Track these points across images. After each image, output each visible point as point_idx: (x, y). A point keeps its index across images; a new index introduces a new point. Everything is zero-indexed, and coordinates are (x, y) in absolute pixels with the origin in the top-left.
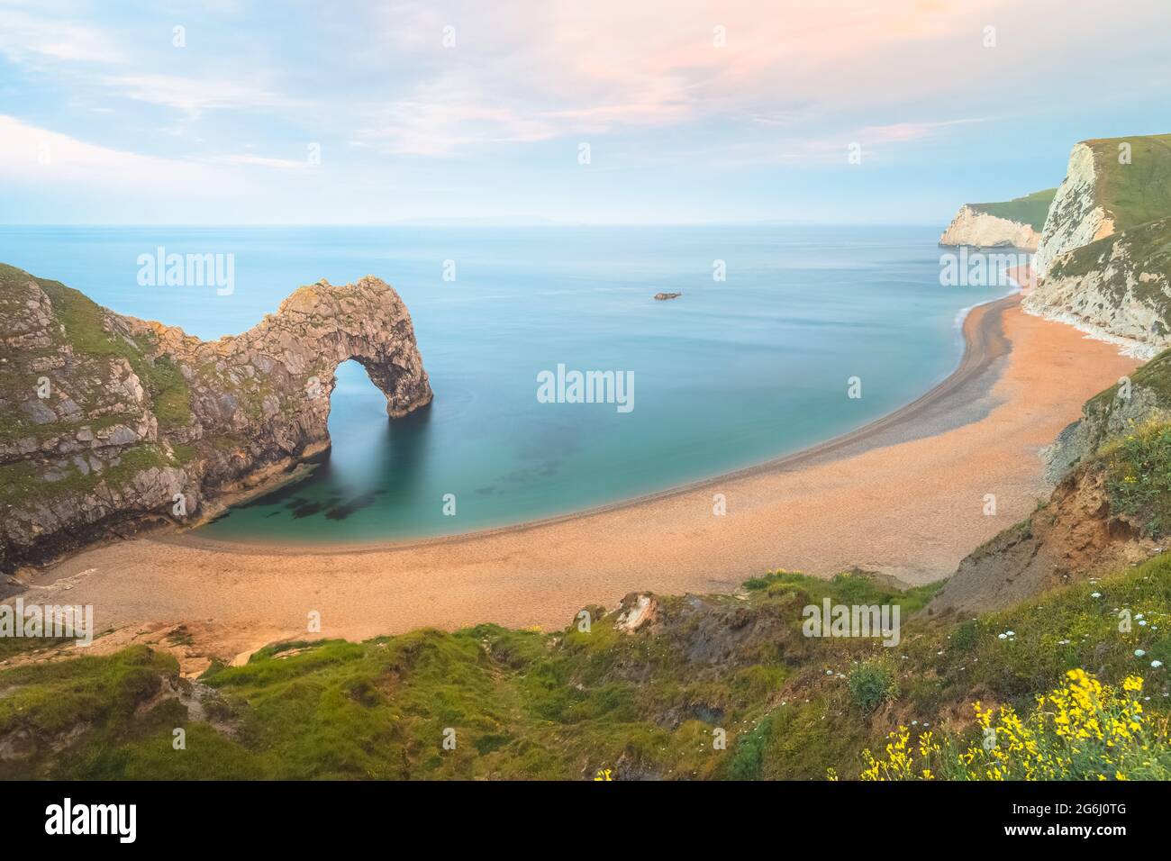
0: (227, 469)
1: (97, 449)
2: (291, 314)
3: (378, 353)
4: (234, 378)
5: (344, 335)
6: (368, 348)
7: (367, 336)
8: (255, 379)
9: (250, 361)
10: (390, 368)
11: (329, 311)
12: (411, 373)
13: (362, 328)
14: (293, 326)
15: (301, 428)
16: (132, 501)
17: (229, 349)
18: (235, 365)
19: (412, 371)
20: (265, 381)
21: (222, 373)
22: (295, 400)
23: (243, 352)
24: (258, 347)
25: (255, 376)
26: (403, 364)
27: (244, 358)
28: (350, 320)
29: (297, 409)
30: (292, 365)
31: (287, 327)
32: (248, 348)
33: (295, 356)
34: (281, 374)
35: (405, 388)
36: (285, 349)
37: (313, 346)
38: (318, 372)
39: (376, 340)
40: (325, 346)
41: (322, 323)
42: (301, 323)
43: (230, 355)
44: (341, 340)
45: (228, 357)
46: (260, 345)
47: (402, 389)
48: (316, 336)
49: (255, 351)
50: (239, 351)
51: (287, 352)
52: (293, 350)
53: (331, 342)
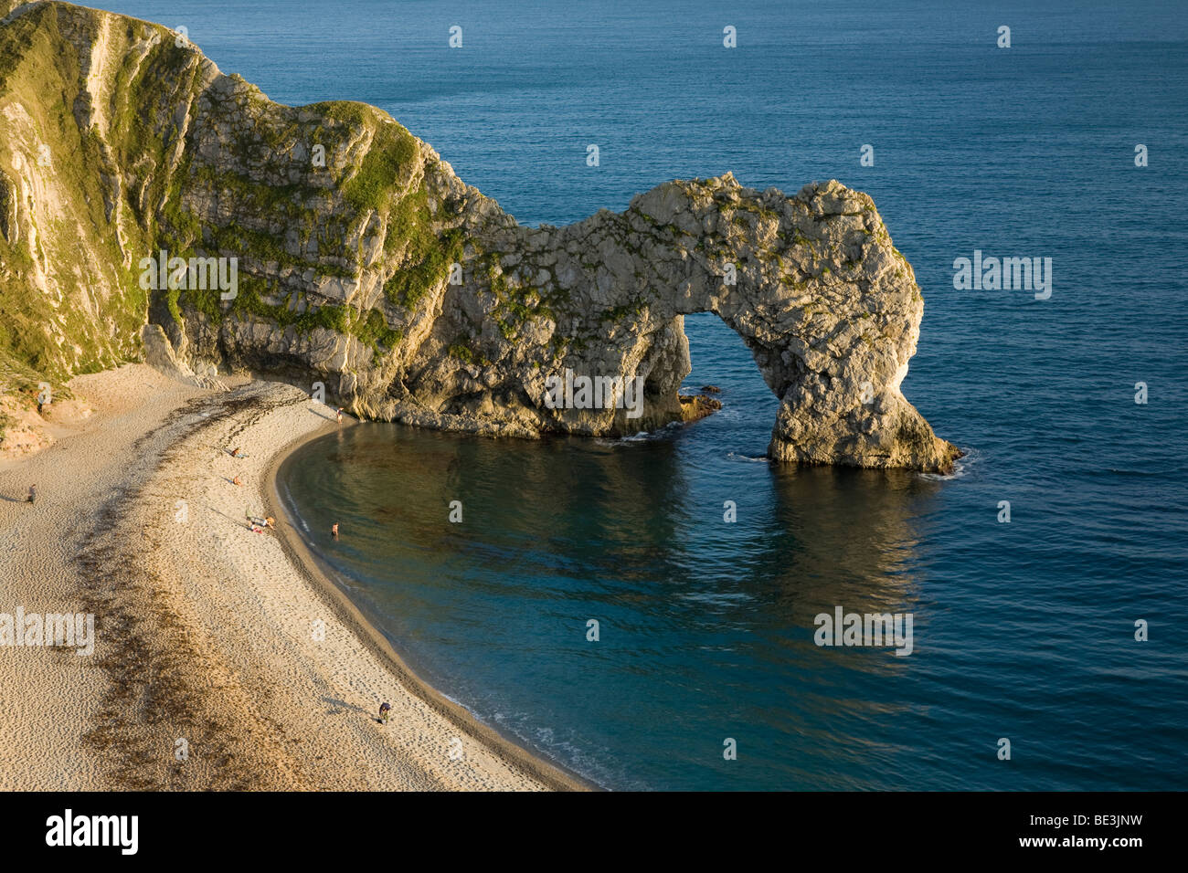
1: (310, 292)
3: (758, 319)
6: (740, 305)
9: (553, 265)
14: (627, 232)
16: (304, 351)
17: (535, 244)
18: (529, 263)
19: (835, 380)
20: (555, 297)
22: (582, 338)
23: (549, 252)
24: (569, 250)
26: (814, 360)
27: (547, 260)
30: (598, 289)
31: (619, 234)
32: (559, 248)
33: (607, 278)
34: (580, 296)
35: (795, 404)
36: (600, 263)
37: (639, 270)
38: (631, 313)
39: (760, 295)
40: (659, 277)
41: (672, 240)
42: (640, 233)
43: (533, 249)
44: (691, 275)
45: (528, 251)
46: (574, 247)
47: (791, 404)
48: (649, 256)
49: (566, 254)
50: (546, 248)
51: (601, 268)
52: (609, 268)
53: (672, 273)
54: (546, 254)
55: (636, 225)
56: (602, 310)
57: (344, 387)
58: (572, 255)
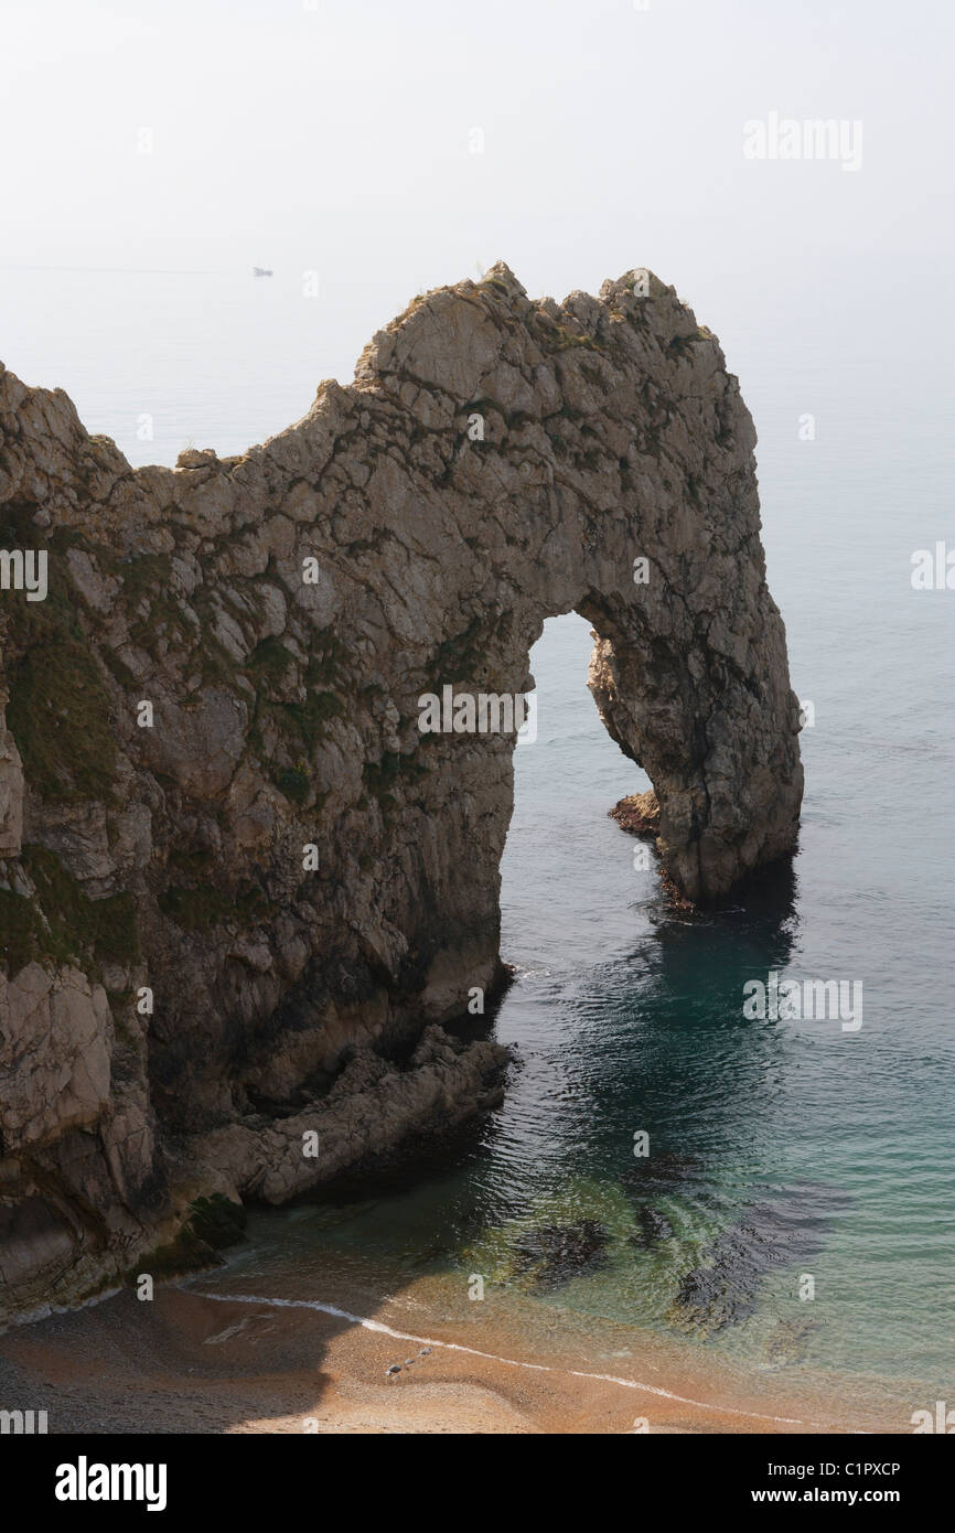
0: (208, 1014)
2: (408, 392)
4: (227, 630)
5: (570, 498)
7: (640, 519)
8: (291, 645)
10: (695, 665)
11: (526, 401)
12: (758, 695)
13: (627, 485)
14: (413, 440)
15: (422, 879)
17: (214, 511)
18: (229, 578)
20: (322, 656)
21: (193, 600)
23: (251, 529)
25: (288, 632)
27: (256, 553)
28: (590, 442)
29: (414, 793)
30: (405, 604)
31: (395, 444)
32: (269, 513)
33: (415, 569)
34: (368, 638)
35: (740, 756)
36: (384, 534)
37: (473, 532)
38: (486, 644)
39: (665, 537)
40: (510, 540)
41: (505, 440)
42: (439, 433)
43: (212, 533)
44: (560, 520)
45: (206, 540)
46: (307, 505)
47: (734, 757)
48: (484, 491)
49: (291, 527)
50: (240, 523)
51: (390, 548)
52: (408, 542)
53: (528, 523)
54: (248, 537)
55: (426, 419)
56: (423, 661)
57: (124, 1166)
58: (305, 526)
